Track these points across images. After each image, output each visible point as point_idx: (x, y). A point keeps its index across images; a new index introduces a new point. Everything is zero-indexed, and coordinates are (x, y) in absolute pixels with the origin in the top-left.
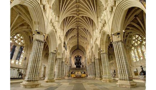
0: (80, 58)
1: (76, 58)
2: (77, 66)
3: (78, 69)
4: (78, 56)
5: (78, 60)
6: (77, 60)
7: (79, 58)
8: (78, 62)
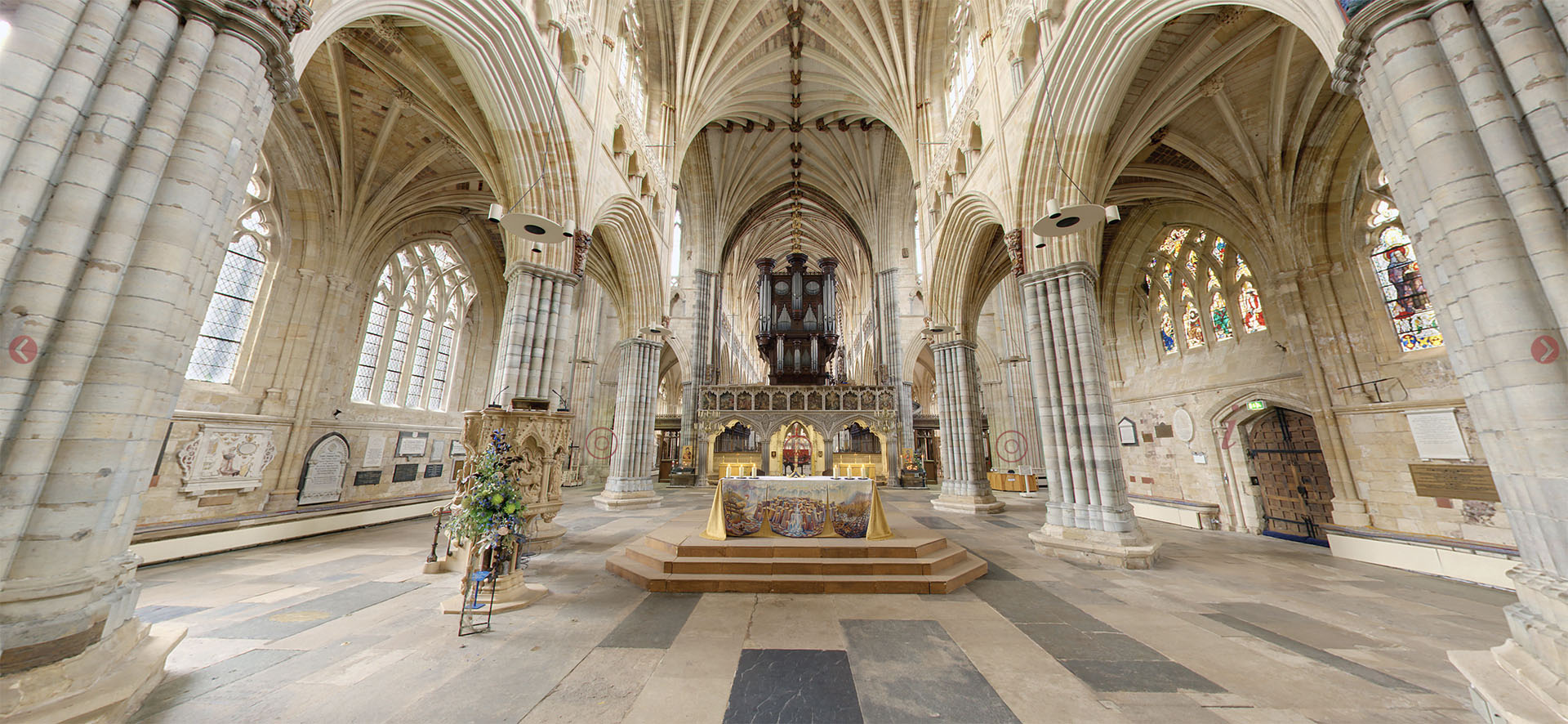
0: (820, 279)
1: (774, 279)
2: (789, 365)
3: (796, 402)
4: (798, 260)
5: (797, 300)
6: (779, 300)
7: (807, 278)
8: (798, 318)
